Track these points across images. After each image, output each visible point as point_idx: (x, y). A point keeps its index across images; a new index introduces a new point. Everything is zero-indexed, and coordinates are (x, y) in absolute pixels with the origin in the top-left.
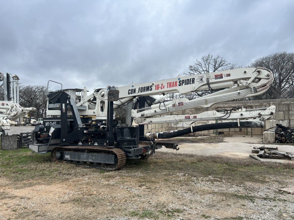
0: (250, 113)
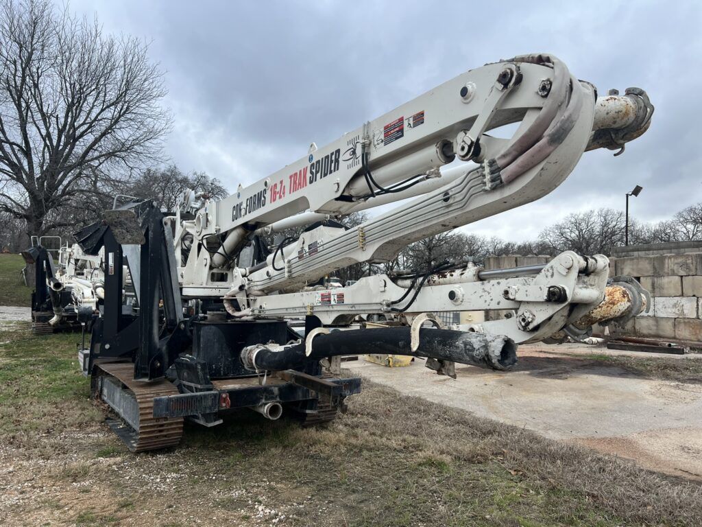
0: (484, 291)
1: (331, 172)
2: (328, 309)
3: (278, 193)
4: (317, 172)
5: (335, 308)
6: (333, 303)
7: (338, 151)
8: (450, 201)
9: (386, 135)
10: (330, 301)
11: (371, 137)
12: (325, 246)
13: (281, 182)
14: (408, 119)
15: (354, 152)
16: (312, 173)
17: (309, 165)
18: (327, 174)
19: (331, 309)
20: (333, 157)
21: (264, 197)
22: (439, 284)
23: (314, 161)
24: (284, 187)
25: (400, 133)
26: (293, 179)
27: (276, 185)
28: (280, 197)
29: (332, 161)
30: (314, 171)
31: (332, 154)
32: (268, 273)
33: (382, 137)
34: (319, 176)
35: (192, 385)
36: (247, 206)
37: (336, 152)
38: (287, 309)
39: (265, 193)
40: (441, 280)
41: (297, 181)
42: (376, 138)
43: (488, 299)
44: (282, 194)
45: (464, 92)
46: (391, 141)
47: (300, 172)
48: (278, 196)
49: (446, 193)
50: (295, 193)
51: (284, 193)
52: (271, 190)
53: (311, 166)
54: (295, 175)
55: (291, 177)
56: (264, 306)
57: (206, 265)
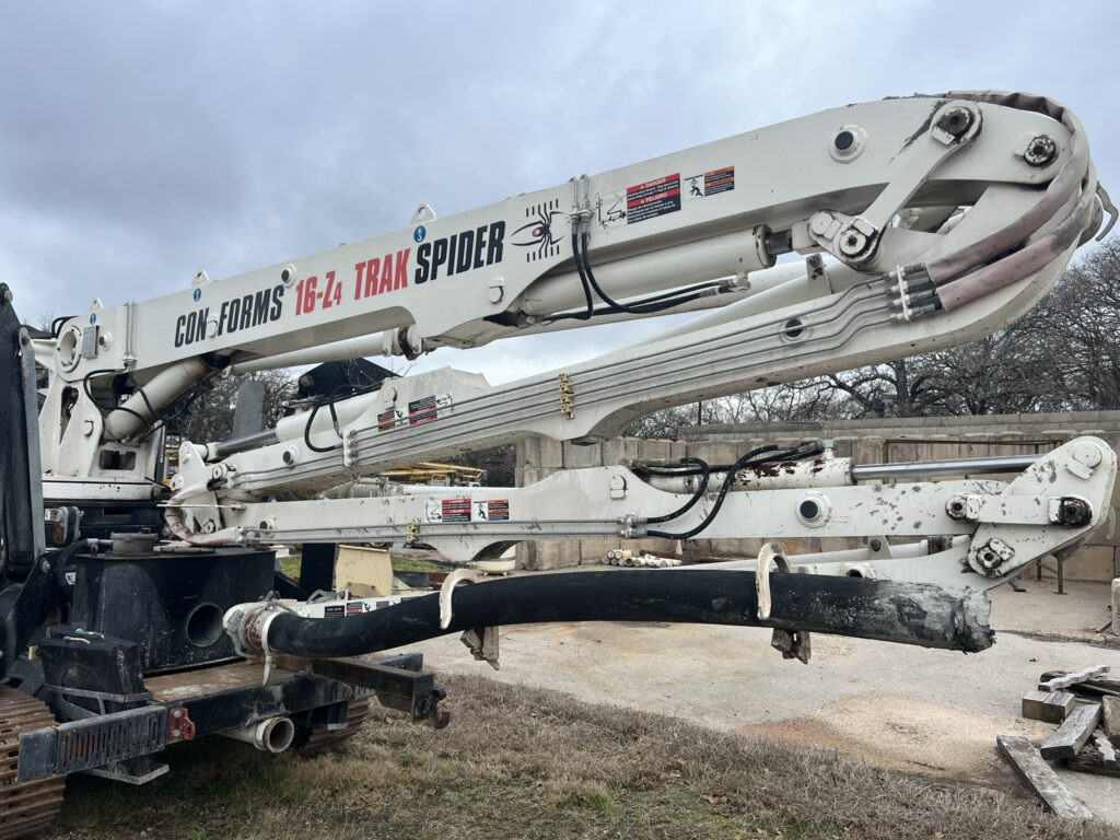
0: (881, 501)
1: (479, 264)
2: (463, 531)
3: (320, 295)
4: (437, 262)
5: (483, 529)
6: (475, 517)
7: (501, 226)
8: (803, 337)
9: (631, 205)
10: (468, 515)
11: (593, 205)
12: (458, 410)
13: (331, 276)
14: (693, 179)
15: (545, 231)
16: (421, 261)
17: (415, 247)
18: (466, 268)
19: (471, 530)
20: (486, 237)
21: (279, 304)
22: (758, 488)
23: (430, 239)
24: (339, 285)
25: (673, 202)
26: (365, 270)
27: (313, 281)
28: (327, 304)
29: (481, 244)
30: (430, 259)
31: (482, 230)
32: (287, 456)
33: (623, 207)
34: (443, 269)
35: (97, 695)
36: (223, 316)
37: (494, 226)
38: (339, 530)
39: (281, 294)
40: (765, 480)
41: (379, 277)
42: (604, 210)
43: (891, 516)
44: (331, 298)
45: (844, 141)
46: (646, 216)
47: (388, 259)
48: (319, 302)
49: (793, 321)
50: (371, 298)
51: (338, 297)
52: (299, 288)
53: (421, 249)
54: (371, 263)
55: (359, 267)
56: (270, 522)
57: (89, 435)
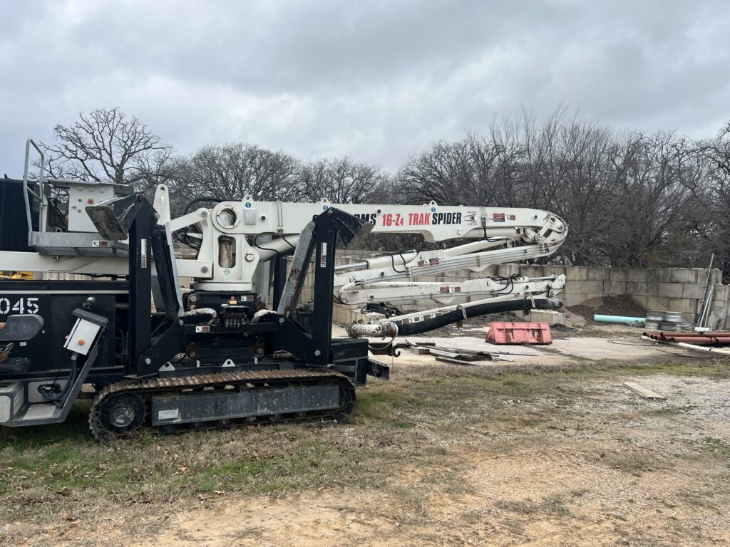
0: (536, 285)
1: (454, 223)
2: (447, 295)
3: (394, 221)
4: (440, 220)
5: (453, 295)
6: (451, 291)
9: (494, 218)
10: (449, 291)
12: (446, 262)
14: (507, 215)
15: (473, 218)
16: (433, 218)
17: (432, 214)
18: (450, 223)
19: (449, 295)
20: (456, 216)
23: (438, 212)
24: (402, 219)
25: (503, 220)
26: (413, 217)
27: (391, 215)
28: (397, 224)
29: (454, 218)
30: (437, 218)
31: (454, 214)
32: (382, 274)
33: (492, 217)
34: (442, 222)
37: (458, 214)
39: (375, 217)
41: (419, 219)
42: (488, 217)
44: (399, 222)
45: (536, 217)
46: (497, 221)
47: (422, 215)
48: (393, 223)
49: (525, 250)
50: (415, 226)
51: (402, 223)
52: (384, 216)
53: (434, 215)
54: (415, 214)
55: (411, 215)
